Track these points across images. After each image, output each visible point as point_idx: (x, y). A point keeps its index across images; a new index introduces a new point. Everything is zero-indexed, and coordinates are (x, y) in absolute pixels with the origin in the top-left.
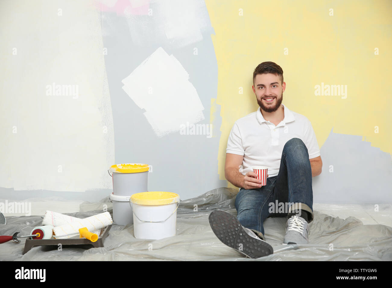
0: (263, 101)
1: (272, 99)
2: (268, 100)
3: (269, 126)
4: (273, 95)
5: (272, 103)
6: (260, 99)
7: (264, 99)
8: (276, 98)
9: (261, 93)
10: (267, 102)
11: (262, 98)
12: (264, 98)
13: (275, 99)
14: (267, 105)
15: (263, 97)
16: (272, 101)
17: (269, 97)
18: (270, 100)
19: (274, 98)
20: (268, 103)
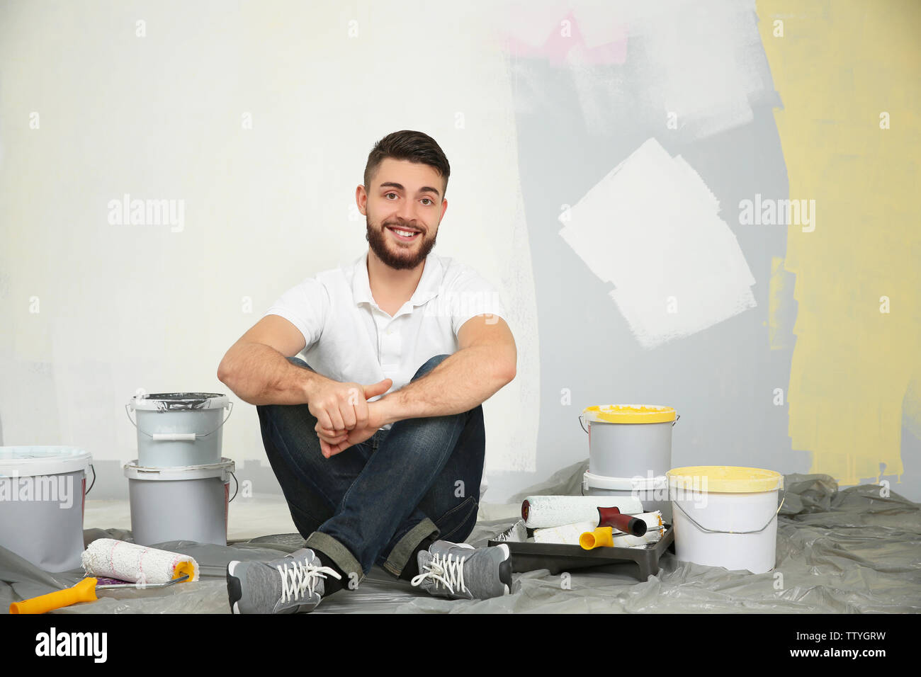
0: (387, 232)
1: (412, 234)
2: (402, 233)
3: (378, 318)
4: (419, 224)
5: (411, 245)
6: (377, 225)
7: (391, 229)
8: (424, 234)
9: (384, 209)
10: (397, 239)
11: (386, 225)
12: (391, 226)
13: (420, 236)
14: (395, 245)
15: (389, 224)
16: (411, 240)
17: (408, 226)
18: (407, 234)
19: (416, 234)
20: (401, 242)
